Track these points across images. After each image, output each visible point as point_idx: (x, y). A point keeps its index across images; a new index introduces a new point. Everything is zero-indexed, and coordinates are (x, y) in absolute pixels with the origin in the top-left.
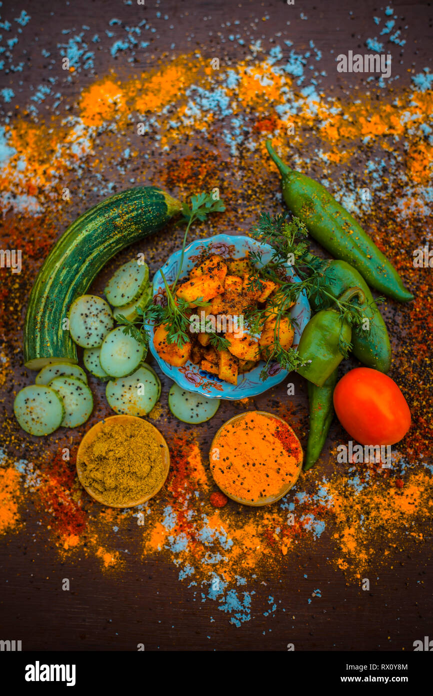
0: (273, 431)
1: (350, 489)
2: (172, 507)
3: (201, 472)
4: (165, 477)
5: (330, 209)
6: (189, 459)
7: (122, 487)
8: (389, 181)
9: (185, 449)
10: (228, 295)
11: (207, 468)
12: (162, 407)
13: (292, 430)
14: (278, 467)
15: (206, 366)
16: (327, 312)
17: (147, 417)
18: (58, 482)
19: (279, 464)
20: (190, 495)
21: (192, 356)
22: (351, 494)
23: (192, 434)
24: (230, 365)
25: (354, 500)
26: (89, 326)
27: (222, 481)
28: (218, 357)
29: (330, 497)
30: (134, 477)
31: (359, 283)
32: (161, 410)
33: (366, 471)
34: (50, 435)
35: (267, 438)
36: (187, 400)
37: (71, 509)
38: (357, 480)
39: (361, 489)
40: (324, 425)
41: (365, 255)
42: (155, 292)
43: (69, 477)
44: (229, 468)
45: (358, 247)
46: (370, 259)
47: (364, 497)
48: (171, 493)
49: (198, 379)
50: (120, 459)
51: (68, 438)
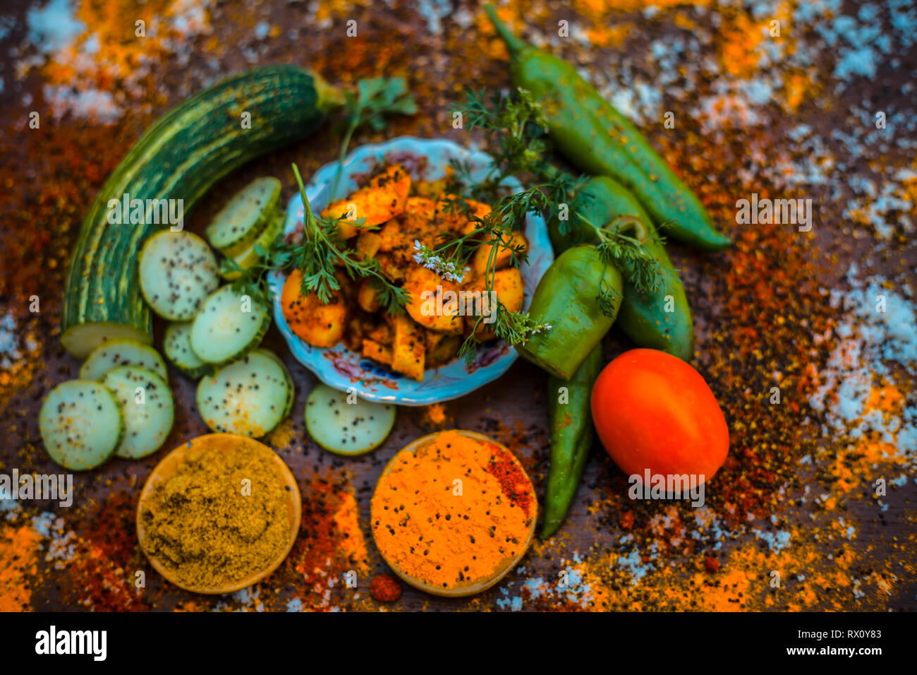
0: (485, 461)
1: (622, 574)
2: (303, 601)
3: (356, 540)
4: (291, 541)
5: (589, 104)
6: (337, 517)
7: (212, 554)
8: (689, 73)
9: (330, 499)
10: (411, 222)
11: (368, 535)
12: (295, 428)
13: (517, 463)
14: (491, 524)
15: (371, 348)
16: (578, 249)
17: (266, 440)
18: (105, 553)
19: (494, 519)
20: (336, 580)
21: (347, 335)
22: (625, 583)
23: (343, 474)
24: (412, 344)
25: (630, 594)
26: (175, 283)
27: (391, 548)
28: (392, 333)
29: (587, 588)
30: (234, 538)
31: (635, 211)
32: (292, 433)
33: (652, 543)
34: (96, 471)
35: (473, 472)
36: (337, 412)
37: (124, 601)
38: (635, 557)
39: (642, 573)
40: (575, 452)
42: (290, 227)
43: (123, 544)
44: (405, 525)
45: (637, 164)
46: (656, 181)
47: (648, 589)
48: (302, 576)
49: (357, 372)
50: (210, 501)
51: (128, 477)
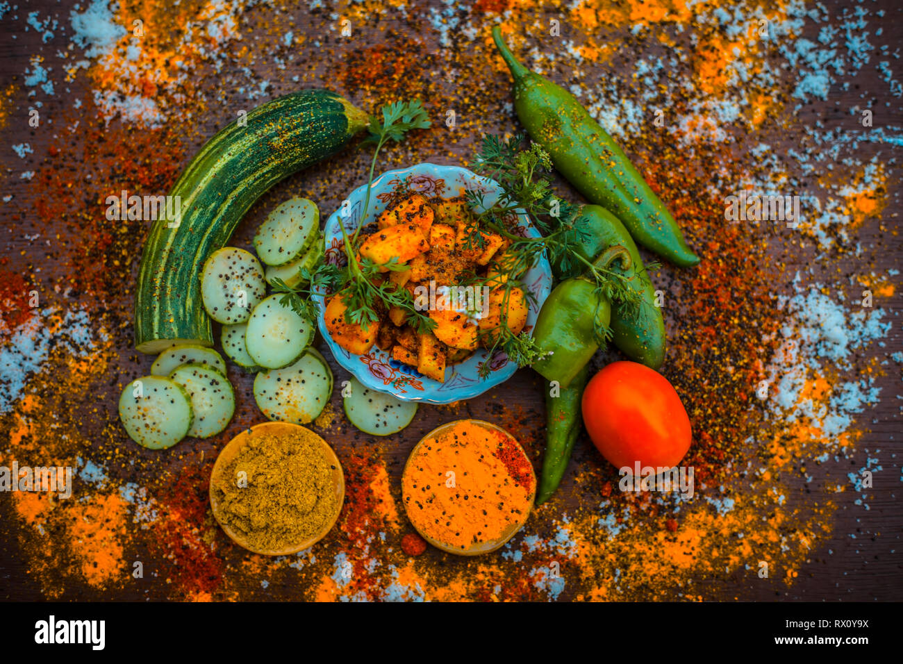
0: (494, 448)
1: (601, 532)
2: (347, 554)
3: (389, 504)
4: (337, 513)
5: (584, 130)
6: (372, 486)
7: (275, 526)
8: (668, 89)
9: (366, 471)
10: (435, 255)
11: (398, 498)
12: (335, 410)
13: (521, 449)
14: (500, 501)
15: (400, 353)
16: (577, 282)
17: (312, 425)
18: (183, 515)
19: (502, 497)
20: (373, 537)
21: (379, 339)
22: (603, 539)
23: (376, 450)
24: (435, 355)
25: (606, 548)
26: (230, 293)
27: (418, 518)
28: (418, 342)
29: (573, 543)
30: (293, 512)
31: (623, 240)
32: (333, 415)
33: (625, 507)
34: (170, 449)
35: (485, 459)
36: (370, 401)
37: (201, 555)
38: (611, 519)
39: (617, 532)
40: (567, 442)
41: (631, 197)
42: (328, 245)
43: (197, 508)
44: (431, 502)
45: (622, 187)
46: (639, 203)
47: (621, 543)
48: (346, 533)
49: (387, 372)
50: (273, 486)
51: (197, 452)
